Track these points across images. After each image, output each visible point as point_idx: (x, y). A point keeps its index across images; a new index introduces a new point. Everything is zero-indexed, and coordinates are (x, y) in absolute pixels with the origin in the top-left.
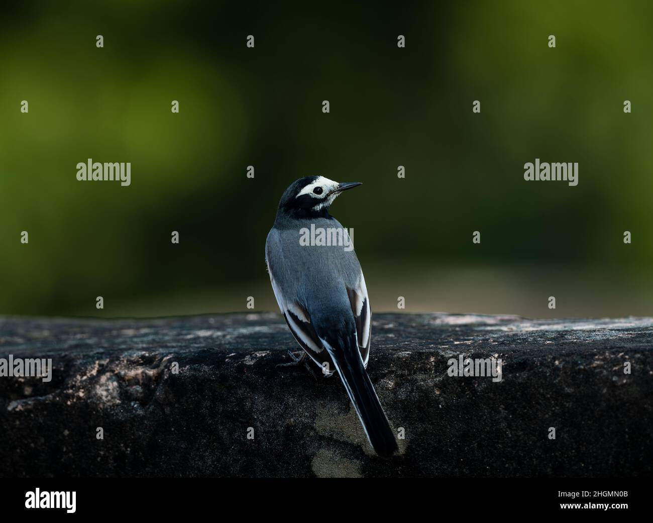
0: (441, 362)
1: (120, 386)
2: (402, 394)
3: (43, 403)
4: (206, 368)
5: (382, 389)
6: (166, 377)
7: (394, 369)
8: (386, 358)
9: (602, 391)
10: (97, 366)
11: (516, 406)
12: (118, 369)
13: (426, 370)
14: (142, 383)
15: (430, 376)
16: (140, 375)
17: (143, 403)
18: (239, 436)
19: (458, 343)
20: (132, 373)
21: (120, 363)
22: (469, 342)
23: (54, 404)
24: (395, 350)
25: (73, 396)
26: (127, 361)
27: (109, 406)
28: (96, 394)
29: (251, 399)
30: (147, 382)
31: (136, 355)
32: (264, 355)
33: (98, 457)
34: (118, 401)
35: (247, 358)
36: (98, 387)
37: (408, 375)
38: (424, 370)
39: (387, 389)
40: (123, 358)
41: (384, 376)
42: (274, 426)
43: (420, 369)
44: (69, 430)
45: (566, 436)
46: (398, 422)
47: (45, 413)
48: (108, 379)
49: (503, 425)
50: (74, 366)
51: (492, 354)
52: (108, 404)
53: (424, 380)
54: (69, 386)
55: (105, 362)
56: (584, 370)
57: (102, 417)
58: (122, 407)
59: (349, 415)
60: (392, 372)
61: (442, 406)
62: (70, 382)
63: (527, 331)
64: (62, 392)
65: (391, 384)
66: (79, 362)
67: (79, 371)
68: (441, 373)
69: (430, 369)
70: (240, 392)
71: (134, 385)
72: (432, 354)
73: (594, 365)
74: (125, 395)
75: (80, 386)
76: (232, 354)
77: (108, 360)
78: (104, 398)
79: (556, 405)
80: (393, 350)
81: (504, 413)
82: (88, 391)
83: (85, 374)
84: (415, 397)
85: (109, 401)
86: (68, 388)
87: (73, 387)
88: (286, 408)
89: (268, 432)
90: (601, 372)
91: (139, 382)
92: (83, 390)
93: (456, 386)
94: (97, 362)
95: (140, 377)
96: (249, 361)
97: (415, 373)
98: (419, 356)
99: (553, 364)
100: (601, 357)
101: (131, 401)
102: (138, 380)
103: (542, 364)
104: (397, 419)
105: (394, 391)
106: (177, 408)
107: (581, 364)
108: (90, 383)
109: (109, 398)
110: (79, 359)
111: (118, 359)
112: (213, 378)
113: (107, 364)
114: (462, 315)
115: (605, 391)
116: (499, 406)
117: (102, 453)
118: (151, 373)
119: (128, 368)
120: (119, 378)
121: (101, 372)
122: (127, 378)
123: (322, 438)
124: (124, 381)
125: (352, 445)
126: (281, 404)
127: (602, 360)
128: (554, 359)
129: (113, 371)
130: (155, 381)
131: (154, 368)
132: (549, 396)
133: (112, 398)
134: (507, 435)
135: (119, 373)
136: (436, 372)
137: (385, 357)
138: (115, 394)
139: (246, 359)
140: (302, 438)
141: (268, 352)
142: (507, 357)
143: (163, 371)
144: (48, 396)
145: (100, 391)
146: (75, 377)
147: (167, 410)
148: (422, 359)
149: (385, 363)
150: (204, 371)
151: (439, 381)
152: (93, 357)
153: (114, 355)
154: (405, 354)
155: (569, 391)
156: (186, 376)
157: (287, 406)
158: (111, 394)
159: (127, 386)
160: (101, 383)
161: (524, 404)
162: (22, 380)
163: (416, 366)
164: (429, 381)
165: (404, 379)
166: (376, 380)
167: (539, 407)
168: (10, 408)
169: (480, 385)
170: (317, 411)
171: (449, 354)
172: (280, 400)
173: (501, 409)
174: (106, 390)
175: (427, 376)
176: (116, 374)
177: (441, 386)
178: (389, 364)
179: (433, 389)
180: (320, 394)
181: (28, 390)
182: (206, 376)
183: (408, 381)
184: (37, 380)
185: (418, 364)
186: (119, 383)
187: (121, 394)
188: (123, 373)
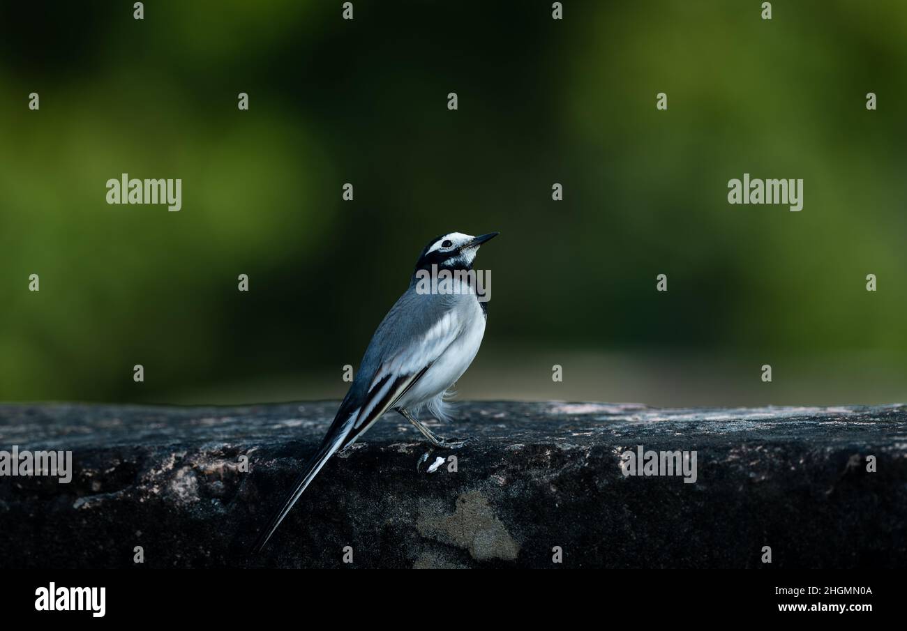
0: (558, 456)
1: (199, 481)
2: (514, 492)
3: (113, 500)
4: (295, 461)
5: (492, 486)
6: (251, 472)
7: (505, 464)
8: (496, 452)
9: (738, 488)
10: (173, 459)
11: (641, 505)
12: (197, 462)
13: (542, 466)
14: (224, 479)
15: (545, 471)
16: (222, 469)
17: (225, 500)
18: (331, 538)
19: (577, 434)
20: (212, 467)
21: (199, 456)
22: (588, 434)
23: (125, 501)
24: (507, 442)
25: (146, 492)
26: (207, 453)
27: (187, 503)
28: (172, 490)
29: (346, 496)
30: (229, 477)
31: (217, 447)
32: (359, 447)
33: (174, 560)
34: (197, 499)
36: (174, 482)
37: (521, 470)
38: (539, 465)
39: (498, 486)
40: (203, 450)
41: (494, 471)
42: (371, 527)
43: (535, 464)
44: (142, 531)
45: (697, 539)
46: (510, 523)
47: (115, 511)
48: (186, 474)
49: (627, 526)
50: (148, 459)
51: (615, 447)
52: (186, 501)
53: (539, 476)
54: (142, 481)
55: (182, 455)
56: (718, 465)
57: (179, 516)
58: (201, 504)
59: (455, 515)
60: (503, 467)
61: (559, 505)
62: (143, 477)
63: (654, 422)
64: (134, 488)
65: (502, 480)
66: (153, 454)
67: (153, 465)
68: (557, 468)
69: (546, 464)
70: (333, 489)
71: (214, 481)
72: (548, 447)
73: (729, 460)
74: (204, 491)
75: (154, 481)
77: (186, 452)
78: (181, 495)
79: (687, 504)
80: (504, 442)
81: (628, 513)
82: (163, 487)
83: (160, 468)
84: (528, 495)
85: (186, 498)
86: (141, 484)
87: (146, 482)
88: (385, 507)
89: (364, 534)
90: (737, 468)
91: (220, 477)
92: (157, 486)
93: (575, 483)
94: (174, 455)
95: (221, 472)
96: (343, 454)
97: (528, 468)
98: (534, 449)
100: (737, 451)
101: (211, 499)
102: (219, 475)
104: (509, 519)
105: (505, 488)
106: (263, 506)
107: (714, 459)
108: (166, 478)
109: (187, 495)
110: (153, 451)
111: (197, 451)
113: (185, 456)
115: (741, 489)
116: (622, 505)
117: (179, 556)
118: (234, 466)
119: (208, 462)
120: (198, 473)
121: (178, 465)
122: (206, 473)
123: (424, 540)
124: (204, 476)
125: (458, 548)
126: (379, 502)
127: (738, 454)
129: (191, 465)
130: (238, 476)
131: (237, 461)
132: (678, 494)
133: (190, 495)
134: (631, 537)
135: (198, 467)
136: (552, 467)
137: (495, 450)
138: (194, 490)
140: (402, 540)
141: (365, 444)
142: (633, 451)
144: (118, 492)
145: (177, 487)
146: (149, 471)
147: (252, 509)
148: (536, 453)
149: (495, 457)
150: (293, 465)
151: (556, 477)
152: (169, 449)
153: (193, 447)
154: (518, 446)
155: (700, 489)
156: (273, 470)
157: (385, 505)
158: (189, 490)
159: (207, 481)
160: (178, 478)
161: (650, 503)
162: (90, 475)
163: (529, 461)
164: (544, 477)
165: (516, 475)
166: (485, 476)
167: (667, 506)
168: (76, 506)
169: (601, 481)
170: (420, 510)
171: (567, 447)
172: (378, 498)
173: (624, 508)
174: (184, 486)
175: (542, 471)
176: (195, 468)
177: (559, 483)
178: (500, 458)
179: (549, 486)
180: (423, 491)
181: (96, 486)
182: (296, 470)
183: (520, 477)
184: (107, 475)
185: (532, 458)
186: (198, 479)
187: (200, 490)
188: (202, 467)
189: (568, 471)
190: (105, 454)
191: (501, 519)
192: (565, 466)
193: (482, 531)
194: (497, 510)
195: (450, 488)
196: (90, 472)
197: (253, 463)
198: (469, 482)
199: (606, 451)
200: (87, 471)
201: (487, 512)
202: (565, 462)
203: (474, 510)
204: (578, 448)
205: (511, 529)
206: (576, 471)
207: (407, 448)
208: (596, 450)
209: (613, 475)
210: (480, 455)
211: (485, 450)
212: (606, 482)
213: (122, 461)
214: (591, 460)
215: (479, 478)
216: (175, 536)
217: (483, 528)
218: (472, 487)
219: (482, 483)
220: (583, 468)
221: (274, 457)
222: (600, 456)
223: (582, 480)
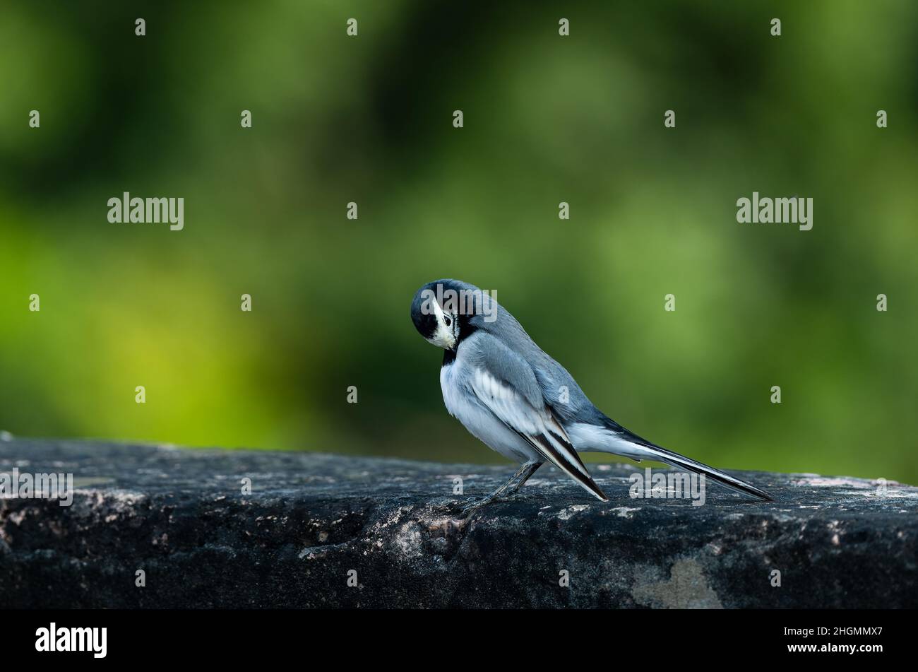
0: (774, 527)
1: (423, 537)
2: (729, 562)
3: (337, 552)
4: (516, 521)
5: (707, 555)
6: (472, 530)
7: (722, 533)
8: (715, 520)
10: (400, 512)
11: (852, 581)
12: (422, 517)
13: (758, 536)
14: (448, 536)
15: (760, 542)
16: (446, 526)
17: (447, 559)
19: (805, 507)
20: (437, 523)
21: (425, 511)
22: (816, 507)
23: (349, 554)
24: (729, 511)
25: (370, 545)
26: (433, 508)
27: (409, 559)
28: (396, 544)
29: (564, 558)
30: (453, 534)
31: (443, 503)
32: (581, 509)
34: (419, 554)
35: (563, 511)
36: (399, 536)
37: (737, 540)
38: (755, 536)
39: (713, 555)
40: (429, 505)
41: (710, 540)
42: (588, 591)
43: (751, 534)
44: (363, 585)
46: (723, 593)
47: (339, 563)
48: (411, 528)
49: (838, 602)
50: (374, 511)
51: (832, 521)
52: (409, 556)
53: (754, 547)
54: (367, 534)
55: (406, 509)
57: (401, 571)
58: (424, 560)
59: (669, 583)
62: (369, 530)
64: (359, 540)
65: (717, 550)
66: (380, 507)
67: (380, 518)
68: (773, 540)
69: (761, 535)
70: (552, 550)
71: (438, 536)
72: (765, 518)
74: (428, 548)
75: (379, 534)
76: (547, 507)
77: (412, 507)
78: (404, 549)
79: (896, 582)
80: (726, 511)
81: (838, 589)
82: (387, 541)
83: (386, 522)
84: (742, 566)
85: (409, 553)
86: (365, 537)
87: (371, 535)
88: (602, 571)
89: (581, 598)
91: (444, 533)
92: (381, 540)
93: (789, 556)
94: (400, 508)
95: (446, 528)
96: (563, 516)
97: (744, 538)
98: (751, 519)
99: (896, 536)
101: (433, 555)
102: (444, 531)
103: (884, 535)
104: (722, 589)
105: (720, 558)
106: (482, 564)
108: (390, 532)
109: (410, 549)
110: (381, 504)
111: (423, 506)
112: (524, 532)
113: (411, 511)
114: (832, 477)
116: (834, 581)
118: (457, 523)
119: (434, 518)
120: (423, 528)
121: (403, 520)
122: (431, 528)
123: (639, 607)
124: (428, 531)
126: (596, 567)
128: (898, 530)
129: (416, 520)
130: (461, 533)
131: (461, 518)
132: (888, 572)
133: (413, 550)
135: (424, 522)
136: (768, 538)
137: (714, 518)
138: (417, 545)
139: (561, 513)
140: (617, 605)
141: (587, 506)
142: (848, 526)
143: (470, 522)
144: (343, 544)
145: (401, 542)
146: (375, 524)
147: (472, 567)
148: (753, 523)
149: (713, 525)
150: (514, 525)
151: (770, 549)
152: (397, 503)
153: (420, 502)
154: (736, 516)
155: (910, 567)
156: (494, 528)
157: (602, 569)
158: (412, 545)
159: (431, 537)
160: (402, 532)
161: (861, 579)
162: (317, 525)
163: (746, 531)
164: (759, 548)
165: (733, 545)
166: (700, 545)
167: (877, 583)
168: (301, 556)
169: (813, 555)
170: (635, 576)
171: (784, 519)
172: (595, 562)
173: (835, 584)
174: (408, 540)
175: (758, 542)
176: (420, 523)
177: (773, 554)
178: (717, 527)
179: (763, 558)
180: (638, 557)
181: (323, 537)
182: (516, 530)
183: (735, 547)
184: (333, 526)
185: (748, 528)
186: (422, 534)
187: (423, 546)
188: (427, 522)
189: (783, 543)
190: (335, 505)
191: (714, 589)
192: (781, 538)
193: (695, 600)
194: (710, 580)
195: (666, 555)
196: (317, 522)
197: (476, 521)
198: (685, 550)
199: (822, 524)
200: (314, 522)
201: (700, 581)
202: (780, 534)
203: (688, 579)
204: (795, 520)
205: (724, 600)
206: (790, 543)
207: (628, 512)
208: (812, 524)
209: (826, 549)
210: (698, 522)
211: (704, 518)
212: (818, 556)
213: (349, 513)
214: (806, 533)
215: (695, 547)
216: (396, 591)
217: (697, 597)
218: (687, 555)
219: (698, 551)
220: (797, 542)
221: (496, 515)
222: (816, 530)
223: (796, 553)
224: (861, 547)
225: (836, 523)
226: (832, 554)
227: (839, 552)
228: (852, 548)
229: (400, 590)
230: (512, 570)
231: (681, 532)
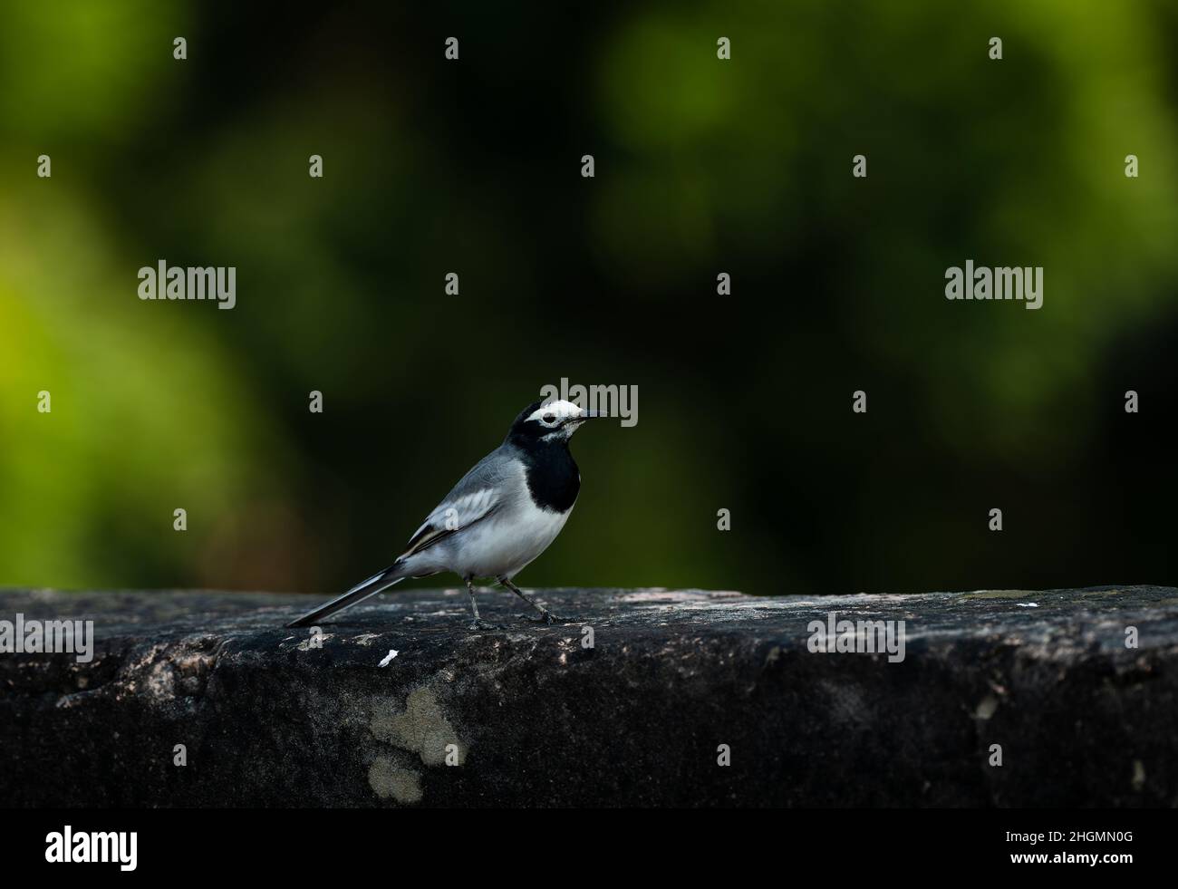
0: (506, 648)
1: (175, 678)
2: (461, 689)
3: (90, 698)
4: (257, 655)
5: (440, 682)
6: (218, 667)
7: (455, 657)
8: (451, 643)
9: (673, 685)
10: (154, 652)
11: (578, 704)
12: (174, 655)
13: (489, 659)
14: (199, 675)
15: (492, 666)
16: (197, 664)
17: (197, 701)
18: (293, 741)
20: (188, 661)
21: (178, 649)
23: (103, 699)
25: (123, 690)
26: (187, 646)
27: (163, 702)
28: (148, 687)
29: (305, 694)
30: (202, 673)
31: (196, 639)
32: (324, 639)
33: (149, 766)
34: (172, 697)
35: (305, 641)
36: (151, 678)
37: (470, 665)
38: (487, 658)
39: (445, 682)
40: (183, 641)
41: (443, 665)
42: (330, 728)
43: (483, 658)
44: (119, 733)
45: (631, 742)
47: (95, 710)
48: (163, 669)
50: (130, 651)
52: (161, 699)
53: (485, 671)
54: (121, 677)
55: (162, 647)
56: (651, 658)
57: (153, 716)
58: (176, 703)
59: (407, 715)
60: (453, 661)
61: (503, 704)
62: (122, 672)
64: (112, 685)
65: (450, 676)
66: (138, 646)
67: (133, 659)
68: (504, 663)
69: (494, 657)
70: (293, 685)
71: (190, 676)
72: (498, 638)
73: (663, 653)
74: (180, 689)
75: (132, 677)
76: (289, 638)
77: (167, 644)
78: (156, 693)
79: (620, 703)
81: (567, 713)
82: (140, 684)
83: (139, 663)
84: (474, 693)
85: (161, 696)
86: (118, 680)
87: (124, 678)
88: (341, 706)
89: (323, 736)
90: (669, 661)
91: (195, 673)
92: (134, 682)
93: (519, 679)
94: (155, 647)
95: (197, 666)
96: (304, 647)
97: (477, 662)
98: (486, 641)
99: (621, 651)
100: (674, 643)
101: (185, 697)
102: (195, 670)
103: (610, 651)
104: (457, 719)
105: (453, 684)
106: (228, 705)
107: (648, 652)
108: (143, 674)
109: (162, 692)
111: (177, 644)
112: (265, 666)
113: (165, 649)
115: (670, 685)
116: (561, 705)
117: (153, 761)
119: (186, 655)
120: (175, 667)
121: (156, 660)
122: (182, 667)
123: (379, 743)
124: (180, 671)
125: (409, 752)
126: (336, 700)
127: (674, 647)
128: (624, 645)
129: (169, 659)
130: (209, 671)
131: (210, 655)
132: (612, 691)
133: (166, 692)
134: (571, 740)
135: (175, 661)
136: (499, 661)
138: (169, 687)
139: (302, 644)
140: (358, 743)
141: (331, 635)
143: (217, 658)
144: (98, 689)
145: (153, 684)
146: (129, 665)
148: (486, 645)
149: (448, 650)
150: (256, 659)
151: (501, 672)
152: (151, 641)
154: (472, 638)
155: (632, 685)
156: (237, 665)
157: (341, 703)
158: (164, 687)
159: (183, 677)
160: (155, 673)
161: (587, 701)
162: (75, 670)
163: (479, 654)
164: (490, 672)
165: (465, 670)
166: (433, 671)
167: (602, 705)
168: (58, 705)
169: (541, 677)
170: (373, 709)
171: (517, 639)
172: (335, 695)
173: (563, 707)
174: (160, 682)
175: (489, 666)
176: (172, 663)
177: (503, 678)
178: (452, 651)
179: (494, 683)
180: (375, 688)
181: (82, 683)
182: (258, 665)
183: (469, 672)
184: (92, 670)
185: (481, 651)
186: (175, 674)
187: (175, 687)
188: (178, 660)
189: (514, 666)
191: (449, 720)
192: (512, 660)
193: (432, 733)
194: (445, 709)
195: (401, 685)
196: (76, 667)
197: (222, 658)
198: (419, 679)
199: (552, 643)
200: (74, 666)
201: (435, 711)
202: (512, 656)
203: (424, 710)
204: (527, 639)
205: (459, 731)
206: (520, 666)
207: (367, 638)
208: (544, 642)
209: (553, 670)
210: (434, 647)
211: (441, 642)
212: (545, 678)
213: (107, 655)
214: (535, 654)
215: (428, 674)
216: (150, 739)
217: (433, 730)
218: (421, 683)
219: (431, 679)
220: (527, 663)
221: (241, 649)
222: (544, 649)
223: (525, 676)
224: (586, 666)
225: (569, 640)
226: (558, 676)
227: (565, 672)
228: (578, 667)
229: (153, 737)
230: (257, 709)
231: (414, 658)
